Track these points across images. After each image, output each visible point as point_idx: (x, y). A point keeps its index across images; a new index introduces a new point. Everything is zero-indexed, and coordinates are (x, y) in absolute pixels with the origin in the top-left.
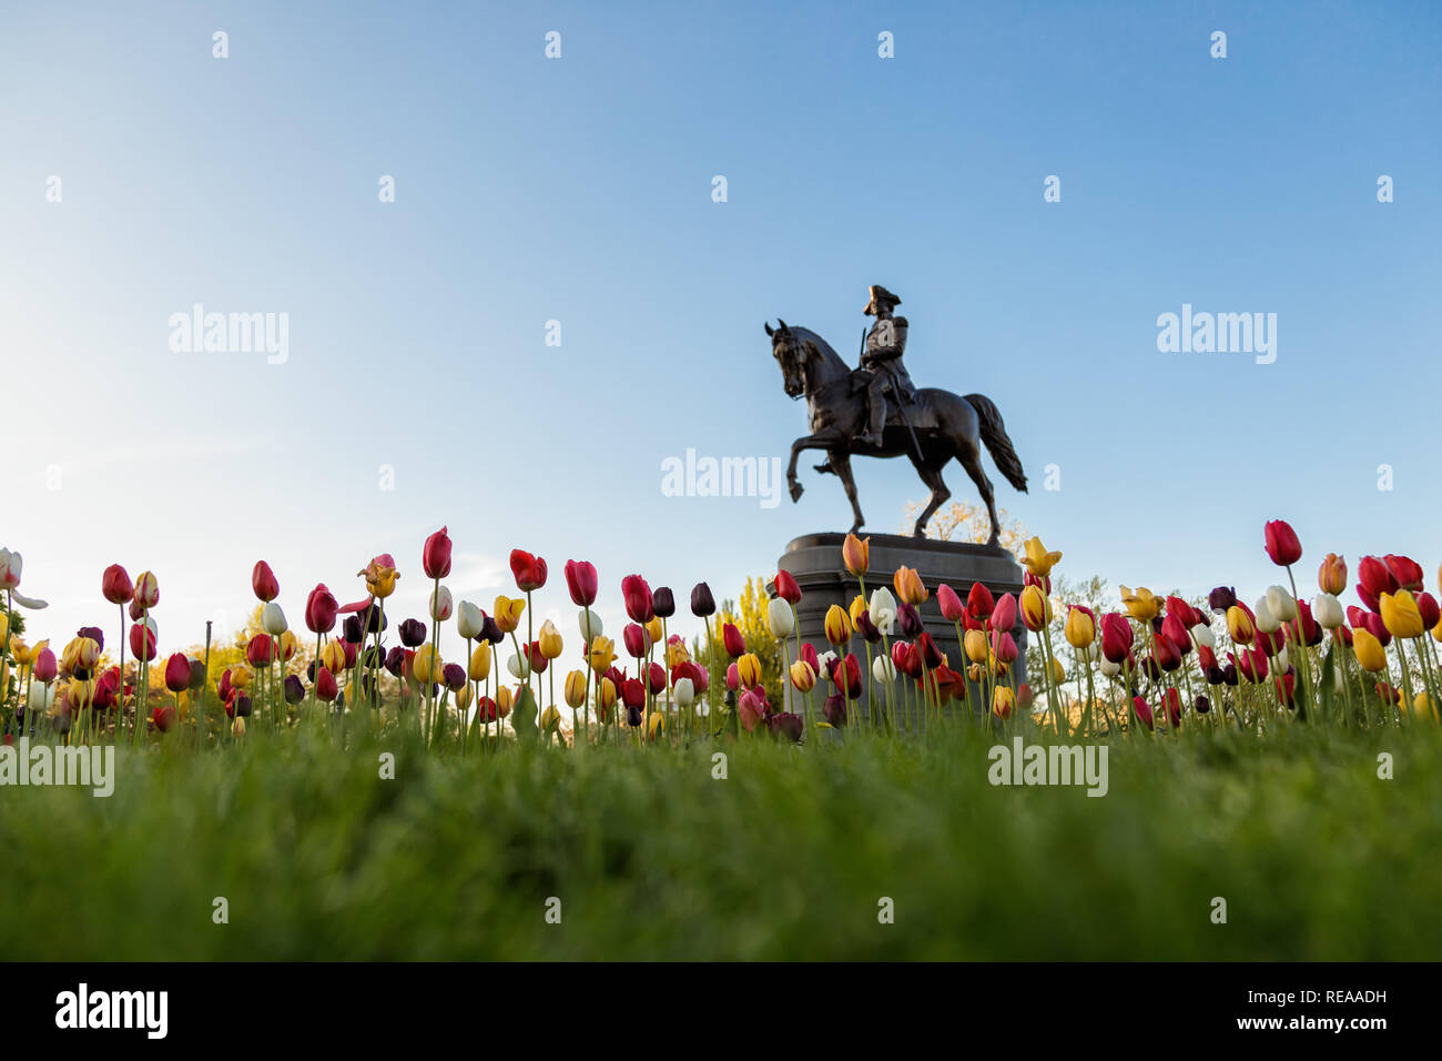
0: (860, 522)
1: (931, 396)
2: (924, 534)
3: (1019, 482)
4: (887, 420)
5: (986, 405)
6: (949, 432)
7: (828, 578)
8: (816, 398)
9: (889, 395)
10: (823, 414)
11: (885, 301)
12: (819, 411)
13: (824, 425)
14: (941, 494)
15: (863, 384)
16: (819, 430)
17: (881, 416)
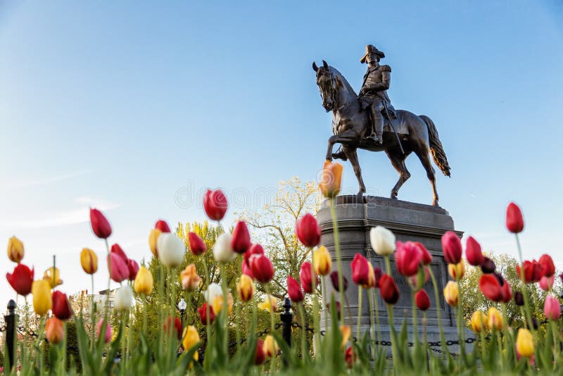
0: (363, 190)
1: (403, 115)
2: (396, 199)
3: (446, 170)
5: (430, 122)
6: (415, 137)
8: (341, 112)
9: (383, 112)
10: (346, 122)
11: (375, 54)
12: (343, 119)
13: (347, 128)
14: (405, 175)
15: (368, 105)
16: (342, 132)
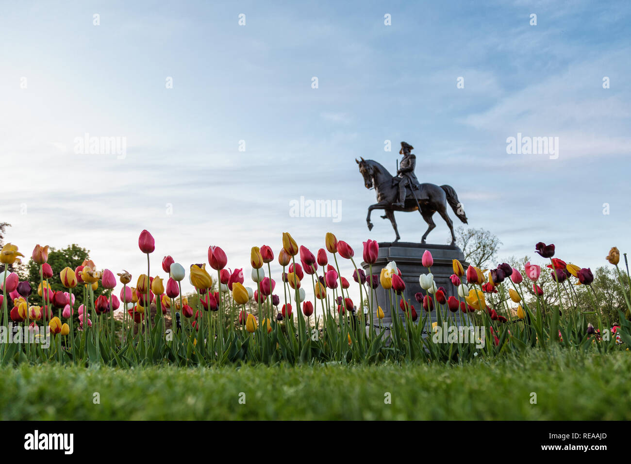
0: (398, 238)
1: (425, 186)
2: (425, 242)
3: (463, 219)
4: (406, 197)
5: (449, 189)
6: (433, 200)
7: (382, 260)
8: (378, 188)
9: (407, 186)
10: (381, 195)
11: (406, 148)
12: (379, 194)
13: (381, 199)
14: (432, 226)
15: (397, 182)
16: (380, 201)
17: (404, 195)
